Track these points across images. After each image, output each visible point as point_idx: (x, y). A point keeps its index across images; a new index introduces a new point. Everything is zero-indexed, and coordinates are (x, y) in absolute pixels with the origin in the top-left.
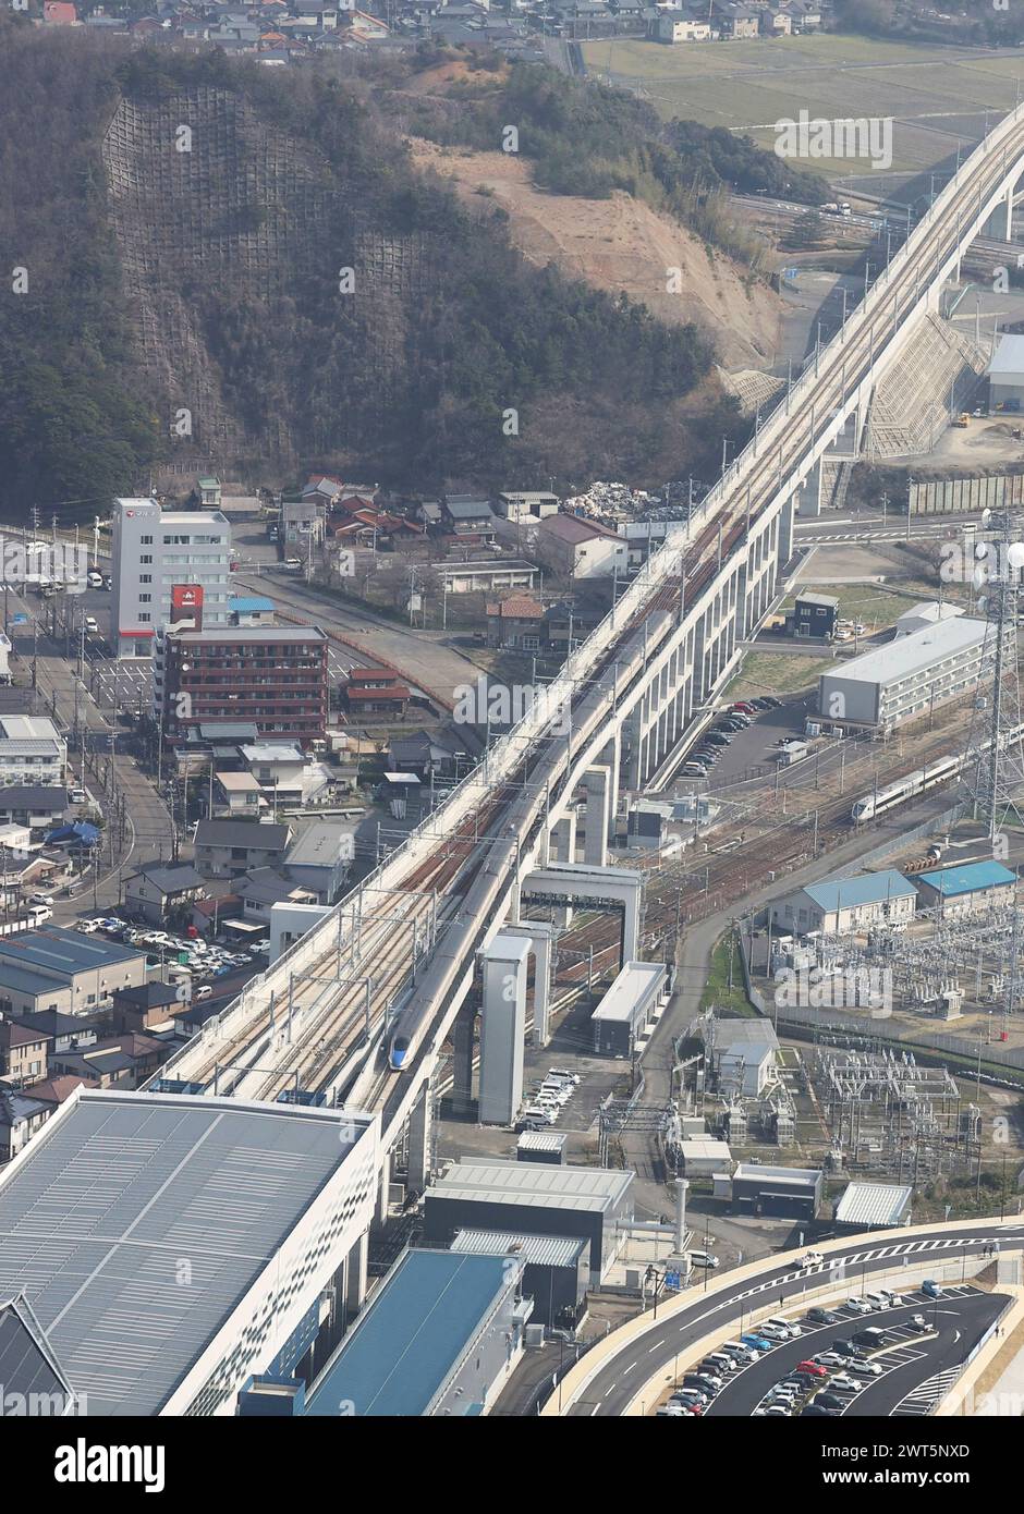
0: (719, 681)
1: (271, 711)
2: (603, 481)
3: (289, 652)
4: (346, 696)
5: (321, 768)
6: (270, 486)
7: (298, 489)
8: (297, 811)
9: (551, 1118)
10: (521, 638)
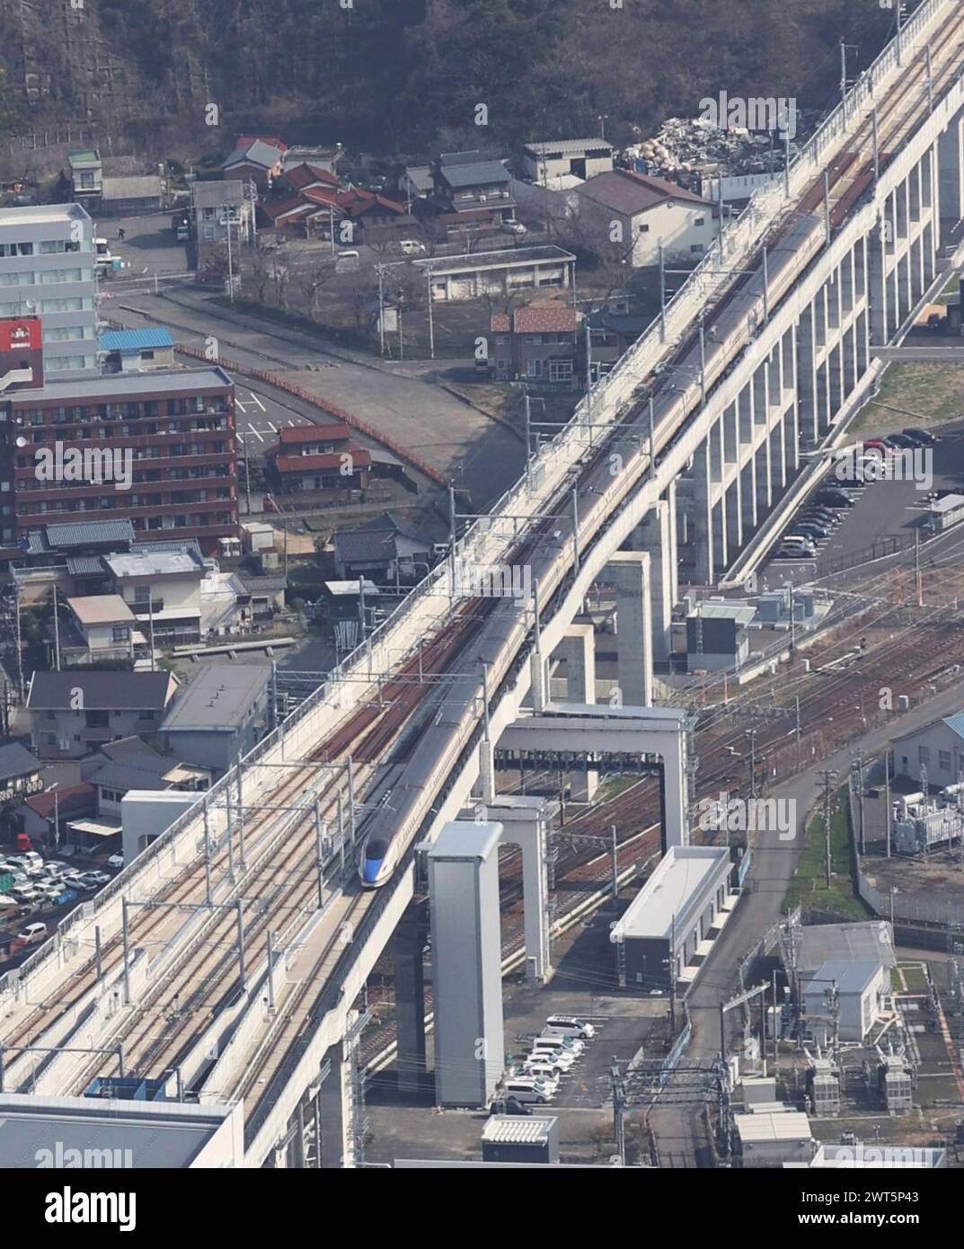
0: (845, 408)
1: (155, 498)
2: (681, 116)
3: (177, 409)
4: (274, 469)
5: (230, 581)
6: (177, 156)
7: (221, 159)
8: (193, 649)
9: (547, 1092)
10: (545, 364)
